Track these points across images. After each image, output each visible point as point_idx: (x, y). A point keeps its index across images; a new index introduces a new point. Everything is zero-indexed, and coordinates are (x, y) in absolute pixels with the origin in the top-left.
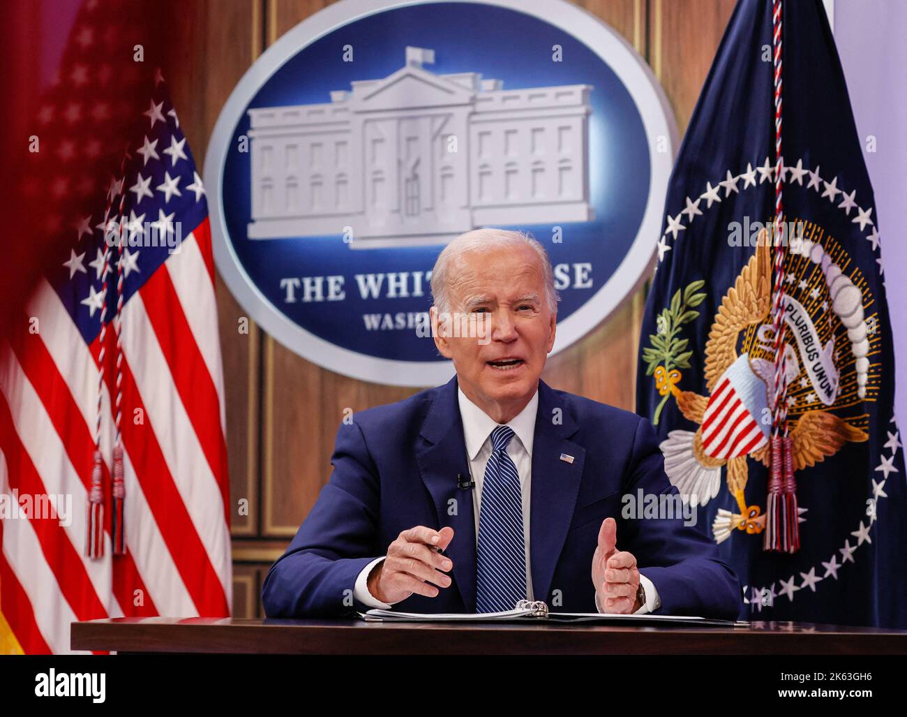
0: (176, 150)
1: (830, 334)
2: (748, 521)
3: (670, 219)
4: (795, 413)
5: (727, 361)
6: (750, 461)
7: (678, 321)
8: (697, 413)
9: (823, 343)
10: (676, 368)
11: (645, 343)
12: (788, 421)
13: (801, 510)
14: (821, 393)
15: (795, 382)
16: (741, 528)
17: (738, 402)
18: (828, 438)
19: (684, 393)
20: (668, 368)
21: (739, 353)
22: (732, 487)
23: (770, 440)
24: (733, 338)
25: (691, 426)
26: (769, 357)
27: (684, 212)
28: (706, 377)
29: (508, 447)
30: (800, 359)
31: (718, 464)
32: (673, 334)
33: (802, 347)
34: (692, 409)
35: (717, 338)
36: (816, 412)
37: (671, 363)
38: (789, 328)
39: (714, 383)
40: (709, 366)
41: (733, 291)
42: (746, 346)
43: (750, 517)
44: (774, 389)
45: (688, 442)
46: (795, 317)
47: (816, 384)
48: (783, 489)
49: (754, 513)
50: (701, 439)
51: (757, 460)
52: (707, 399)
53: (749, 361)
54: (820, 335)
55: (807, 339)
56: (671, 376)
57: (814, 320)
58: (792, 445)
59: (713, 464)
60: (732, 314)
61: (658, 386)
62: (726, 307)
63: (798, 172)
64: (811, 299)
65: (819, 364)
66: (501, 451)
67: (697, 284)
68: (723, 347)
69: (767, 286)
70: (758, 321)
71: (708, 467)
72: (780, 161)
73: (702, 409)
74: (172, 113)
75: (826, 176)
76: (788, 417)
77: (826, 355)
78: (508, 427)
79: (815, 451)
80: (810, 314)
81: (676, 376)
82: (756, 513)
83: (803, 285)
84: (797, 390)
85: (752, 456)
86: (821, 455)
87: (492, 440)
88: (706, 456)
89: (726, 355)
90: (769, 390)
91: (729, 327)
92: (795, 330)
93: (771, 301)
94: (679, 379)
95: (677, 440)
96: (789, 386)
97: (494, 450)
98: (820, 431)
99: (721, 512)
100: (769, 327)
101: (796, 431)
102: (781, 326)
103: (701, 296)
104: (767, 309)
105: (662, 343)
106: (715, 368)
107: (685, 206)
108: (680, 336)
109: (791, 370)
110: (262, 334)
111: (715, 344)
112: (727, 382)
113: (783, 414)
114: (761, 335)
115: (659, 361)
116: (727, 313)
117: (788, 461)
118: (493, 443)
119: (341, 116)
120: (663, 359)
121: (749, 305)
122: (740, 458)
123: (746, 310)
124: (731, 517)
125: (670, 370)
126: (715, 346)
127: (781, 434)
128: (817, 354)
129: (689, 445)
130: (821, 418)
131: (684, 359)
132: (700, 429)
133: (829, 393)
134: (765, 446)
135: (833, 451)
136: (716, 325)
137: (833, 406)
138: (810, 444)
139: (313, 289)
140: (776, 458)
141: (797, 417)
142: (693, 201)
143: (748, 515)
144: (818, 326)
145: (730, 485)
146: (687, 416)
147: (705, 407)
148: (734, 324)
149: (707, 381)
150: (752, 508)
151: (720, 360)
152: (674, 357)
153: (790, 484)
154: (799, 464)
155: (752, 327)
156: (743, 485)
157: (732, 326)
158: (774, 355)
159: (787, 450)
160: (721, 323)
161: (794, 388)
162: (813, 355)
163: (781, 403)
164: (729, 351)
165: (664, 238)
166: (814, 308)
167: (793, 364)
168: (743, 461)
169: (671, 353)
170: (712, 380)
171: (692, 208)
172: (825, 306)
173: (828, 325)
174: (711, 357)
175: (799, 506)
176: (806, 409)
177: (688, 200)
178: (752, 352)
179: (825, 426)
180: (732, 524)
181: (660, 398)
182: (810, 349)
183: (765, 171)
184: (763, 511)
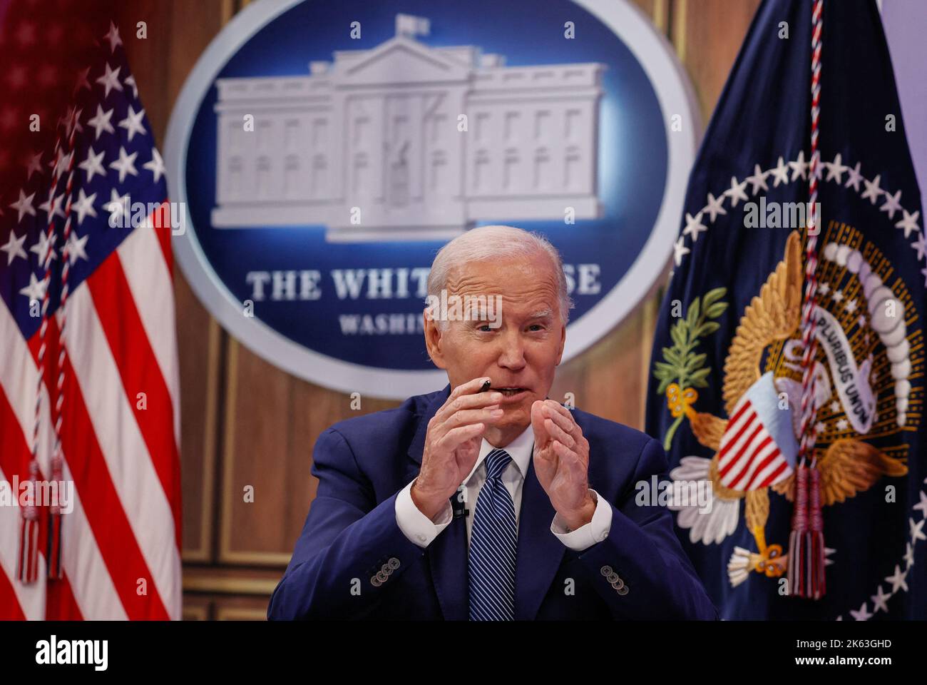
0: (134, 123)
1: (867, 353)
2: (768, 562)
3: (689, 217)
4: (825, 440)
5: (749, 381)
6: (772, 494)
7: (695, 333)
8: (713, 438)
9: (859, 363)
10: (692, 386)
11: (657, 357)
12: (817, 450)
13: (828, 551)
14: (854, 420)
15: (826, 406)
16: (759, 570)
17: (760, 428)
18: (860, 470)
19: (701, 415)
20: (682, 385)
21: (763, 371)
22: (751, 523)
23: (796, 471)
24: (756, 354)
25: (707, 453)
26: (796, 376)
27: (706, 210)
28: (725, 397)
29: (504, 475)
30: (831, 380)
31: (736, 496)
32: (689, 347)
33: (834, 367)
34: (708, 432)
35: (738, 354)
36: (848, 441)
37: (686, 380)
38: (820, 345)
39: (734, 405)
40: (729, 385)
41: (758, 301)
42: (771, 364)
43: (771, 558)
44: (801, 413)
45: (702, 470)
46: (828, 332)
47: (848, 408)
48: (808, 527)
49: (774, 554)
50: (717, 467)
51: (781, 493)
52: (725, 422)
53: (774, 381)
54: (855, 354)
55: (841, 358)
56: (686, 395)
57: (849, 336)
58: (820, 476)
59: (730, 496)
60: (755, 327)
61: (671, 406)
62: (750, 319)
63: (836, 169)
64: (846, 312)
65: (852, 386)
66: (495, 479)
67: (718, 292)
68: (745, 364)
69: (796, 296)
70: (784, 336)
71: (724, 499)
72: (816, 156)
73: (721, 434)
74: (130, 81)
75: (868, 174)
76: (816, 445)
77: (860, 376)
78: (505, 452)
79: (845, 484)
80: (844, 329)
81: (691, 396)
82: (777, 553)
83: (838, 296)
84: (827, 415)
85: (774, 488)
86: (852, 489)
87: (486, 466)
88: (723, 488)
89: (748, 373)
90: (796, 414)
91: (752, 341)
92: (827, 348)
93: (801, 314)
94: (694, 399)
95: (691, 468)
96: (819, 410)
97: (488, 478)
98: (852, 462)
99: (738, 550)
100: (798, 343)
101: (825, 461)
102: (812, 342)
103: (722, 305)
104: (795, 322)
105: (676, 358)
106: (735, 387)
107: (706, 203)
108: (697, 350)
109: (821, 392)
110: (224, 335)
111: (736, 360)
112: (748, 404)
113: (810, 442)
114: (788, 352)
115: (672, 378)
116: (751, 326)
117: (815, 494)
118: (487, 469)
119: (321, 91)
120: (676, 375)
121: (775, 317)
122: (761, 490)
123: (772, 324)
124: (748, 557)
125: (685, 389)
126: (735, 363)
127: (808, 464)
128: (851, 376)
129: (704, 473)
130: (854, 447)
131: (700, 377)
132: (716, 457)
133: (863, 419)
134: (789, 478)
135: (866, 485)
136: (738, 340)
137: (868, 434)
138: (840, 477)
139: (284, 285)
140: (802, 491)
141: (826, 446)
142: (716, 197)
143: (767, 556)
144: (853, 344)
145: (748, 520)
146: (702, 441)
147: (722, 431)
148: (758, 338)
149: (725, 402)
150: (773, 547)
151: (742, 378)
152: (690, 373)
153: (817, 522)
154: (827, 498)
155: (778, 343)
156: (763, 520)
157: (756, 341)
158: (802, 375)
159: (814, 483)
160: (744, 337)
161: (824, 413)
162: (846, 376)
163: (809, 429)
164: (752, 369)
165: (682, 240)
166: (849, 323)
167: (823, 385)
168: (764, 494)
169: (687, 370)
170: (731, 401)
171: (715, 206)
172: (862, 321)
173: (864, 342)
174: (731, 375)
175: (827, 545)
176: (837, 437)
177: (711, 197)
178: (778, 370)
179: (858, 457)
180: (749, 565)
181: (672, 420)
182: (843, 369)
183: (798, 166)
184: (785, 551)
